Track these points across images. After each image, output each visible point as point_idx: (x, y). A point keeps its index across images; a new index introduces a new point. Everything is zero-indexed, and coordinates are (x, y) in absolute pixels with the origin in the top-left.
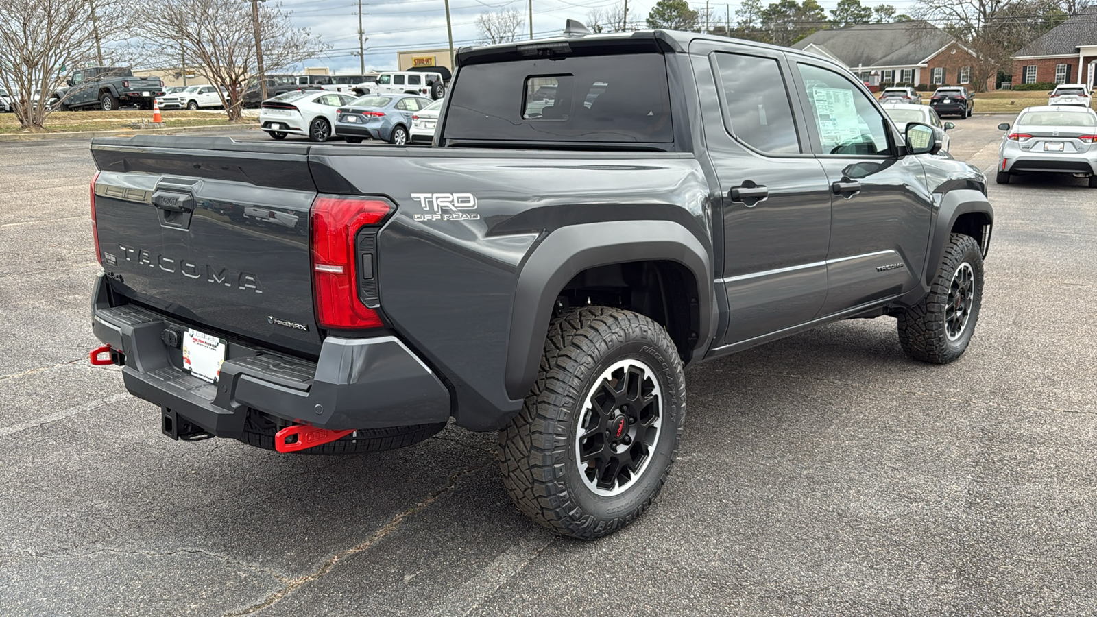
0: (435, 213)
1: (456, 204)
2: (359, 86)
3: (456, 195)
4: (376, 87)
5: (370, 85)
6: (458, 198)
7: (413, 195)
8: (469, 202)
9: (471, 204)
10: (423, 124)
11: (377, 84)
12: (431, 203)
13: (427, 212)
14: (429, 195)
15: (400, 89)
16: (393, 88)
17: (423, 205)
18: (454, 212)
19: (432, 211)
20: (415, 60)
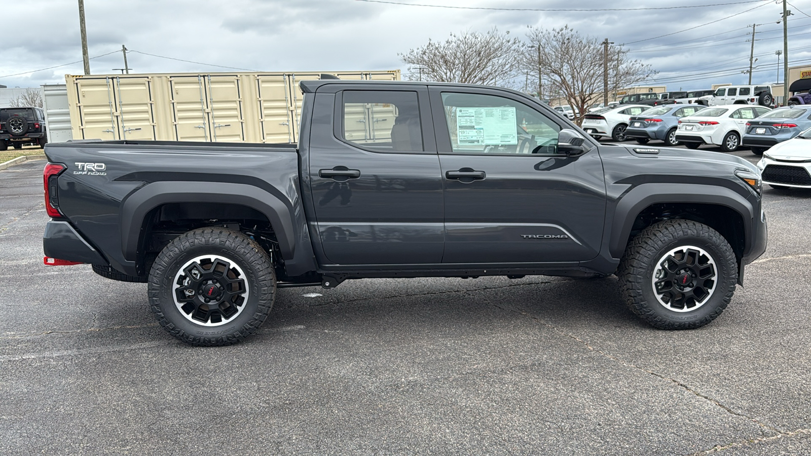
0: (84, 171)
1: (96, 168)
2: (701, 98)
3: (96, 164)
4: (714, 98)
5: (709, 97)
6: (97, 165)
7: (76, 163)
8: (102, 167)
9: (103, 168)
10: (684, 127)
11: (714, 96)
12: (83, 167)
13: (81, 171)
14: (84, 164)
15: (732, 99)
16: (727, 99)
17: (79, 167)
18: (94, 171)
19: (83, 170)
20: (803, 73)
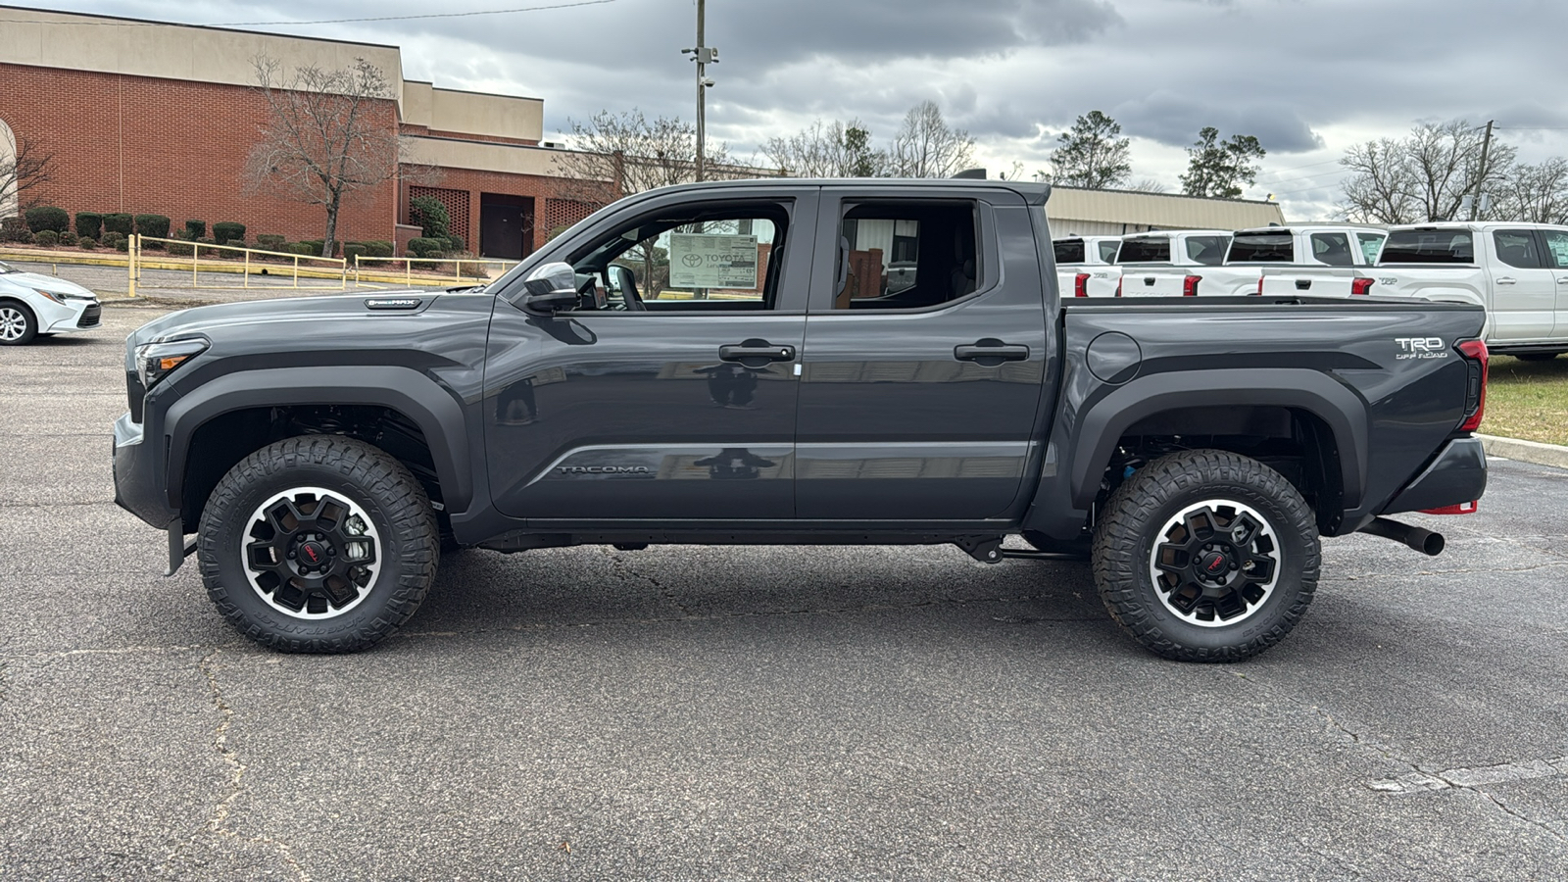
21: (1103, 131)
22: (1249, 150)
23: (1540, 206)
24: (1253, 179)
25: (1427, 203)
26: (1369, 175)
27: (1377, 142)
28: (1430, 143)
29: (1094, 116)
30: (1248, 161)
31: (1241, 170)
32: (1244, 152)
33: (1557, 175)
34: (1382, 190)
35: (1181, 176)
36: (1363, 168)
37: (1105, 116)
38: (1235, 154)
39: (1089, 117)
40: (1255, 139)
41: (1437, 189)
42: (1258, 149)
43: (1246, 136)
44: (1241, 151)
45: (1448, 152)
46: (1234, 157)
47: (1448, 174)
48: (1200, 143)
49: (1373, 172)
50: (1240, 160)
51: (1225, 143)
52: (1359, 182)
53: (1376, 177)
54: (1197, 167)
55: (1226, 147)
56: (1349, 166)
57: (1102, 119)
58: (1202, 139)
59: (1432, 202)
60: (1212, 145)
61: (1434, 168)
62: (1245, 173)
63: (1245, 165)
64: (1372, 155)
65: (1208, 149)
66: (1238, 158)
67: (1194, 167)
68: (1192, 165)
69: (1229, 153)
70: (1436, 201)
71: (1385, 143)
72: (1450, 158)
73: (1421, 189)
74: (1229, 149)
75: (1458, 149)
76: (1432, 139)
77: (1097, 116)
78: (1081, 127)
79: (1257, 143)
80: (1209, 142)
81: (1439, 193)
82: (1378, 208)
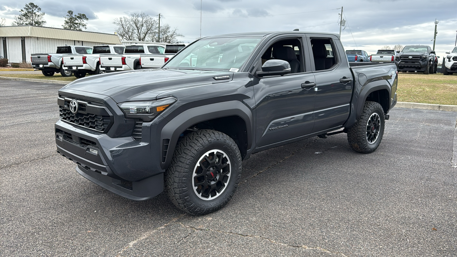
21: (35, 10)
22: (84, 18)
23: (165, 37)
24: (86, 27)
25: (138, 35)
26: (121, 27)
27: (122, 18)
28: (136, 19)
29: (31, 4)
30: (84, 21)
31: (82, 24)
32: (82, 19)
33: (167, 29)
34: (125, 31)
35: (62, 25)
36: (119, 25)
37: (35, 5)
38: (79, 19)
39: (29, 4)
40: (85, 15)
41: (140, 31)
42: (86, 18)
43: (82, 14)
44: (81, 19)
45: (141, 22)
46: (79, 20)
47: (142, 27)
48: (68, 15)
49: (122, 26)
50: (81, 21)
51: (76, 16)
52: (119, 29)
53: (123, 28)
54: (67, 23)
55: (76, 17)
56: (116, 24)
57: (34, 5)
58: (69, 14)
59: (139, 35)
60: (72, 16)
61: (138, 25)
62: (83, 25)
63: (83, 23)
64: (121, 21)
65: (71, 17)
66: (80, 21)
67: (66, 23)
68: (65, 22)
69: (78, 19)
70: (140, 35)
71: (124, 18)
72: (142, 23)
73: (136, 31)
74: (77, 17)
75: (143, 21)
76: (137, 18)
77: (32, 4)
78: (27, 8)
79: (86, 16)
80: (71, 15)
81: (140, 33)
82: (125, 36)
